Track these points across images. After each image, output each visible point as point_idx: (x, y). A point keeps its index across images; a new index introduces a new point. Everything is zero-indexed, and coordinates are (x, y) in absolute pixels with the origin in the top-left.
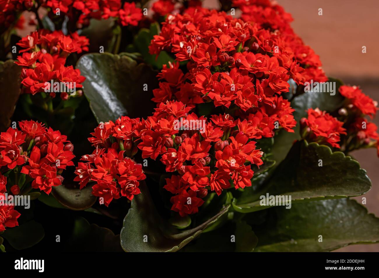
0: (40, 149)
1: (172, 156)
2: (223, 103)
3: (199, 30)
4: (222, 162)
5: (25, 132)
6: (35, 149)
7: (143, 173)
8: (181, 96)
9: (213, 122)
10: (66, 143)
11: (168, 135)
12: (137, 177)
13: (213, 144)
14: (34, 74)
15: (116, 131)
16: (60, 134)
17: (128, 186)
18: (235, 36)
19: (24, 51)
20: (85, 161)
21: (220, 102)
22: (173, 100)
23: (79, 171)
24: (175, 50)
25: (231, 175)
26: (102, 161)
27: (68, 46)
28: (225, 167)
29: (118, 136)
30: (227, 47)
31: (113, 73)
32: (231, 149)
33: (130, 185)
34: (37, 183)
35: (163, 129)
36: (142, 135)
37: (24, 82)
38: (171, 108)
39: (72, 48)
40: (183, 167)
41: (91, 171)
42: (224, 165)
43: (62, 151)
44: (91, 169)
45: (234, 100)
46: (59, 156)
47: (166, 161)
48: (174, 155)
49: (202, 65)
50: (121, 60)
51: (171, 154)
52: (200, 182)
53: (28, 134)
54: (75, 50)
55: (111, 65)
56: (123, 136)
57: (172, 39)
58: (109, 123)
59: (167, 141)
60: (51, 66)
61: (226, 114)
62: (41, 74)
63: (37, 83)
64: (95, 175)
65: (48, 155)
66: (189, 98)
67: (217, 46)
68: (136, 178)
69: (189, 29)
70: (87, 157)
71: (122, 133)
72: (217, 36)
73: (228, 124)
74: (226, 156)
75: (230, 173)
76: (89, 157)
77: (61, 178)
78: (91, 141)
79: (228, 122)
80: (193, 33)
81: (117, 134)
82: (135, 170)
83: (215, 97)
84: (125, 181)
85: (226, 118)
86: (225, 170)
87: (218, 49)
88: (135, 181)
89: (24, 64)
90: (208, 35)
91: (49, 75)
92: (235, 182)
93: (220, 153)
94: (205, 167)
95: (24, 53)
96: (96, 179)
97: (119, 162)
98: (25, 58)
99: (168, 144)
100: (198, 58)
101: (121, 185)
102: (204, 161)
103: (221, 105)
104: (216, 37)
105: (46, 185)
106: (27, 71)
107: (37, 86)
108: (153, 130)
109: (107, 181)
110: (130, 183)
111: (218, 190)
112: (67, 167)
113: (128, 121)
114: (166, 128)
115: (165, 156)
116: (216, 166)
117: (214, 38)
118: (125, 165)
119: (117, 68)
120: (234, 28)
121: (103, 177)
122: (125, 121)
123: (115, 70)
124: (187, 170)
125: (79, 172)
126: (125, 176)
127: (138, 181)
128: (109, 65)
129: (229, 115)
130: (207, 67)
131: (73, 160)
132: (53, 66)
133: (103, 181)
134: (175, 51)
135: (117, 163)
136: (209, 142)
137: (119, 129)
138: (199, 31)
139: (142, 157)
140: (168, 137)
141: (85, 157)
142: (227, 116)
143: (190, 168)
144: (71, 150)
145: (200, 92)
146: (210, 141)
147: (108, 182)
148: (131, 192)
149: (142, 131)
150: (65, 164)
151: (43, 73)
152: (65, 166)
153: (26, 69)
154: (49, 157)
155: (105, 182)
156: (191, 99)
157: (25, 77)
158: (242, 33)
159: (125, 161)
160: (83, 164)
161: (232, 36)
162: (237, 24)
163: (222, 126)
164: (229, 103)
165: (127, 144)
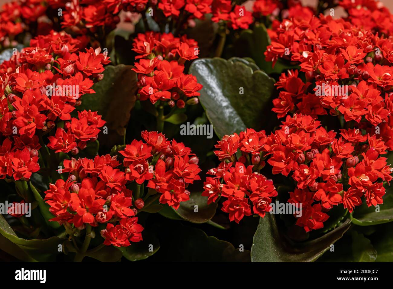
0: (166, 162)
1: (305, 173)
2: (354, 118)
3: (319, 37)
4: (355, 179)
5: (150, 145)
6: (160, 162)
7: (275, 189)
8: (304, 107)
9: (343, 138)
10: (190, 157)
11: (300, 151)
12: (269, 193)
13: (345, 160)
14: (153, 83)
15: (244, 145)
16: (184, 147)
17: (260, 203)
18: (361, 47)
19: (141, 57)
20: (213, 176)
21: (351, 116)
22: (300, 113)
23: (209, 186)
24: (295, 58)
25: (364, 193)
26: (232, 176)
27: (185, 53)
28: (358, 184)
29: (246, 151)
30: (354, 59)
31: (227, 80)
32: (363, 165)
33: (263, 203)
34: (165, 198)
35: (295, 145)
36: (273, 150)
37: (144, 91)
38: (301, 122)
39: (190, 55)
40: (316, 184)
41: (221, 186)
42: (357, 182)
43: (187, 164)
44: (220, 185)
45: (365, 115)
46: (185, 170)
47: (298, 177)
48: (306, 171)
49: (330, 78)
50: (235, 66)
51: (304, 170)
52: (332, 199)
53: (154, 147)
54: (193, 57)
55: (224, 71)
56: (251, 150)
57: (292, 47)
58: (234, 135)
59: (300, 157)
60: (169, 74)
61: (356, 129)
62: (161, 82)
63: (157, 92)
64: (225, 190)
65: (175, 169)
66: (312, 109)
67: (345, 58)
68: (268, 195)
69: (309, 37)
70: (214, 171)
71: (250, 147)
72: (343, 46)
73: (359, 140)
74: (358, 173)
75: (363, 191)
76: (217, 172)
77: (188, 193)
78: (217, 154)
79: (359, 137)
80: (313, 41)
81: (246, 148)
82: (267, 187)
83: (345, 111)
84: (257, 198)
85: (356, 132)
86: (358, 188)
87: (346, 61)
88: (267, 198)
89: (142, 71)
90: (333, 45)
91: (170, 84)
92: (368, 200)
93: (353, 169)
94: (338, 184)
95: (141, 60)
96: (227, 195)
97: (250, 178)
98: (142, 64)
99: (300, 160)
100: (325, 69)
101: (253, 201)
102: (336, 177)
103: (352, 120)
104: (342, 48)
105: (175, 200)
106: (146, 78)
107: (157, 95)
108: (285, 146)
109: (238, 198)
110: (262, 200)
111: (351, 207)
112: (195, 181)
113: (256, 135)
114: (298, 143)
115: (297, 173)
116: (350, 183)
117: (341, 49)
118: (257, 181)
119: (231, 74)
120: (358, 38)
121: (234, 193)
122: (252, 134)
123: (228, 76)
124: (320, 187)
125: (208, 188)
126: (258, 193)
127: (270, 198)
128: (222, 71)
129: (358, 130)
130: (335, 80)
131: (199, 174)
132: (171, 73)
133: (235, 198)
134: (295, 60)
135: (248, 179)
136: (340, 158)
137: (247, 143)
138: (319, 39)
139: (273, 173)
140: (300, 153)
141: (212, 171)
142: (357, 131)
143: (323, 185)
144: (196, 163)
145: (329, 105)
146: (343, 157)
147: (240, 199)
148: (264, 209)
149: (272, 146)
150: (192, 179)
151: (163, 82)
152: (192, 180)
153: (145, 77)
154: (177, 172)
155: (237, 199)
156: (313, 110)
157: (145, 85)
158: (368, 44)
159: (256, 177)
160: (211, 179)
161: (359, 46)
162: (360, 33)
163: (353, 141)
164: (360, 118)
165: (255, 159)
